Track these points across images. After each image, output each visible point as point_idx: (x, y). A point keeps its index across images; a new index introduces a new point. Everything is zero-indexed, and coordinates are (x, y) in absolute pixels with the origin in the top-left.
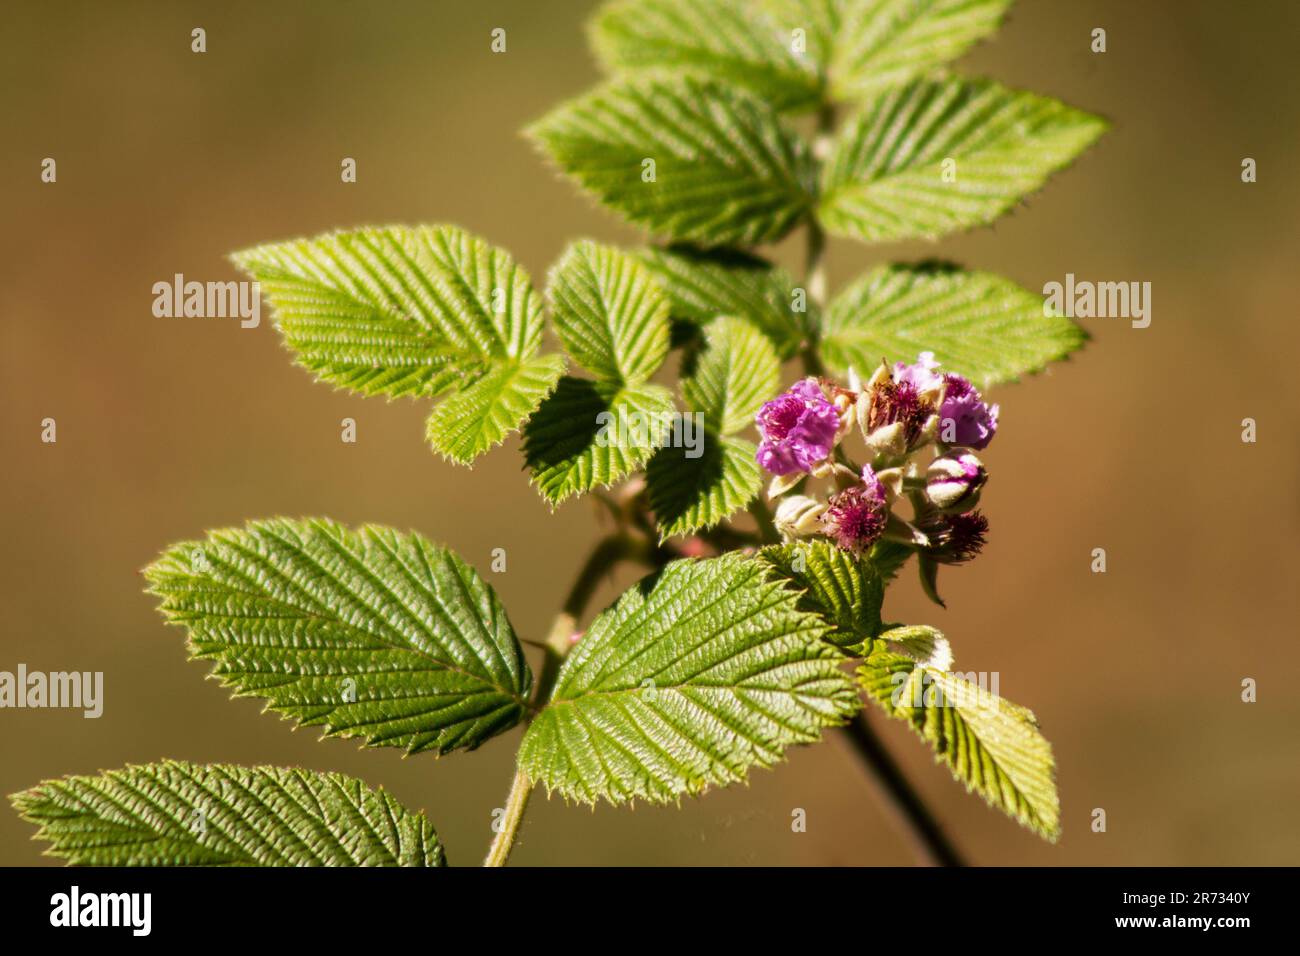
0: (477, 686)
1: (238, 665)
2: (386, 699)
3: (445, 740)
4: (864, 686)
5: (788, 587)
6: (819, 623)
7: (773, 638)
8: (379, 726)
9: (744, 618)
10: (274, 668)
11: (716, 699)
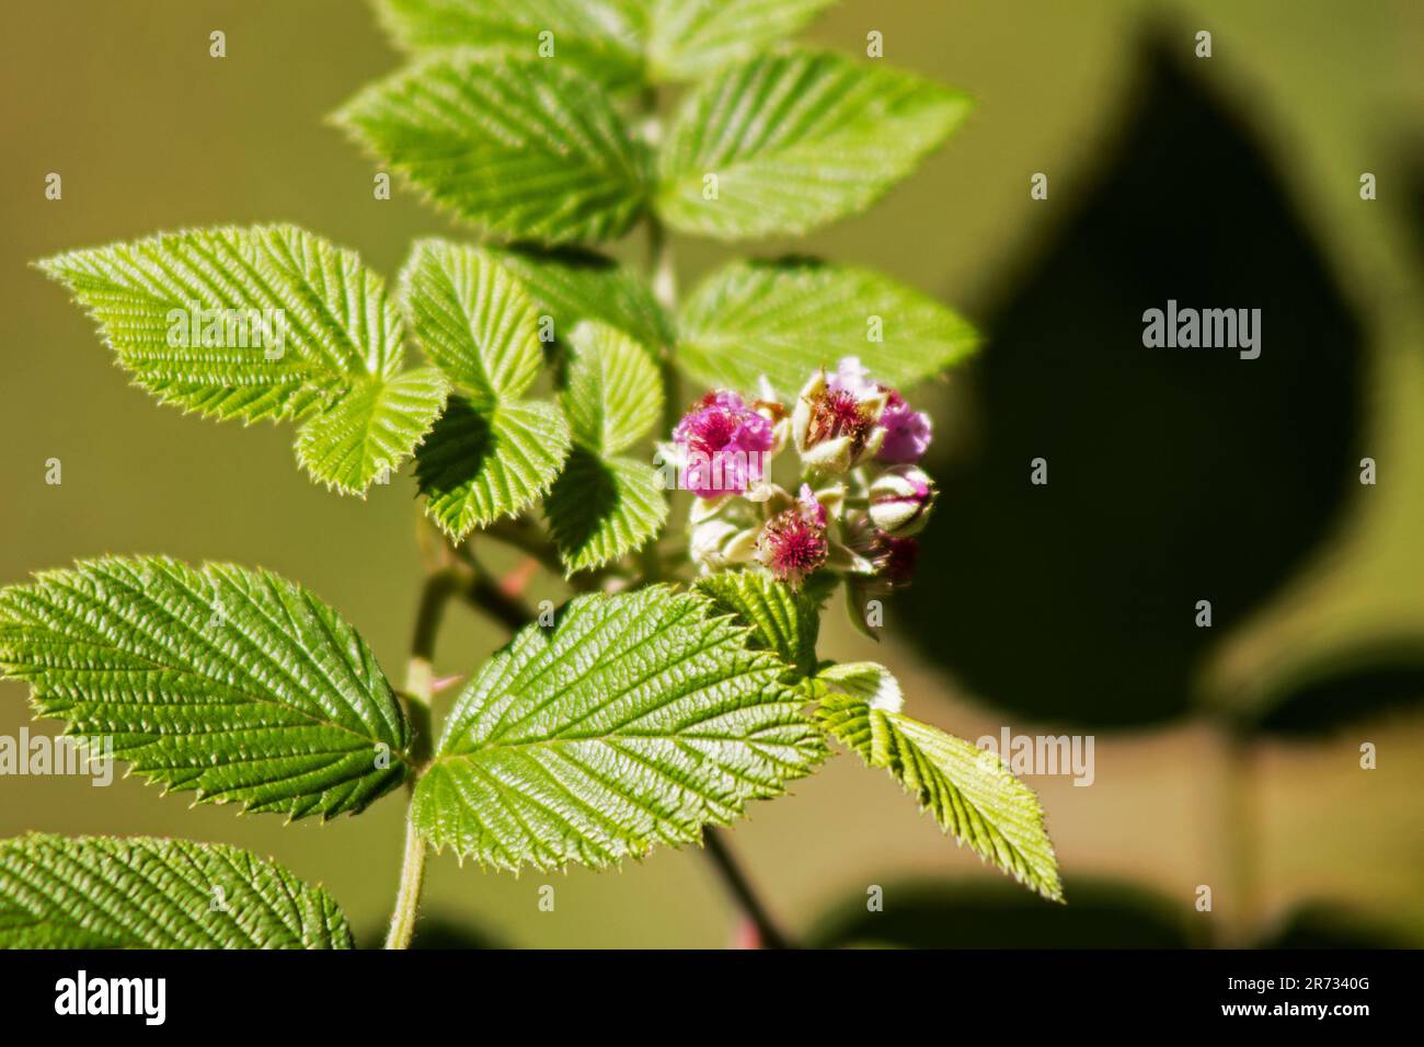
0: (355, 742)
1: (91, 724)
2: (259, 758)
3: (328, 804)
4: (832, 731)
5: (734, 622)
6: (774, 662)
7: (720, 680)
8: (256, 789)
9: (683, 658)
10: (131, 727)
11: (654, 749)
